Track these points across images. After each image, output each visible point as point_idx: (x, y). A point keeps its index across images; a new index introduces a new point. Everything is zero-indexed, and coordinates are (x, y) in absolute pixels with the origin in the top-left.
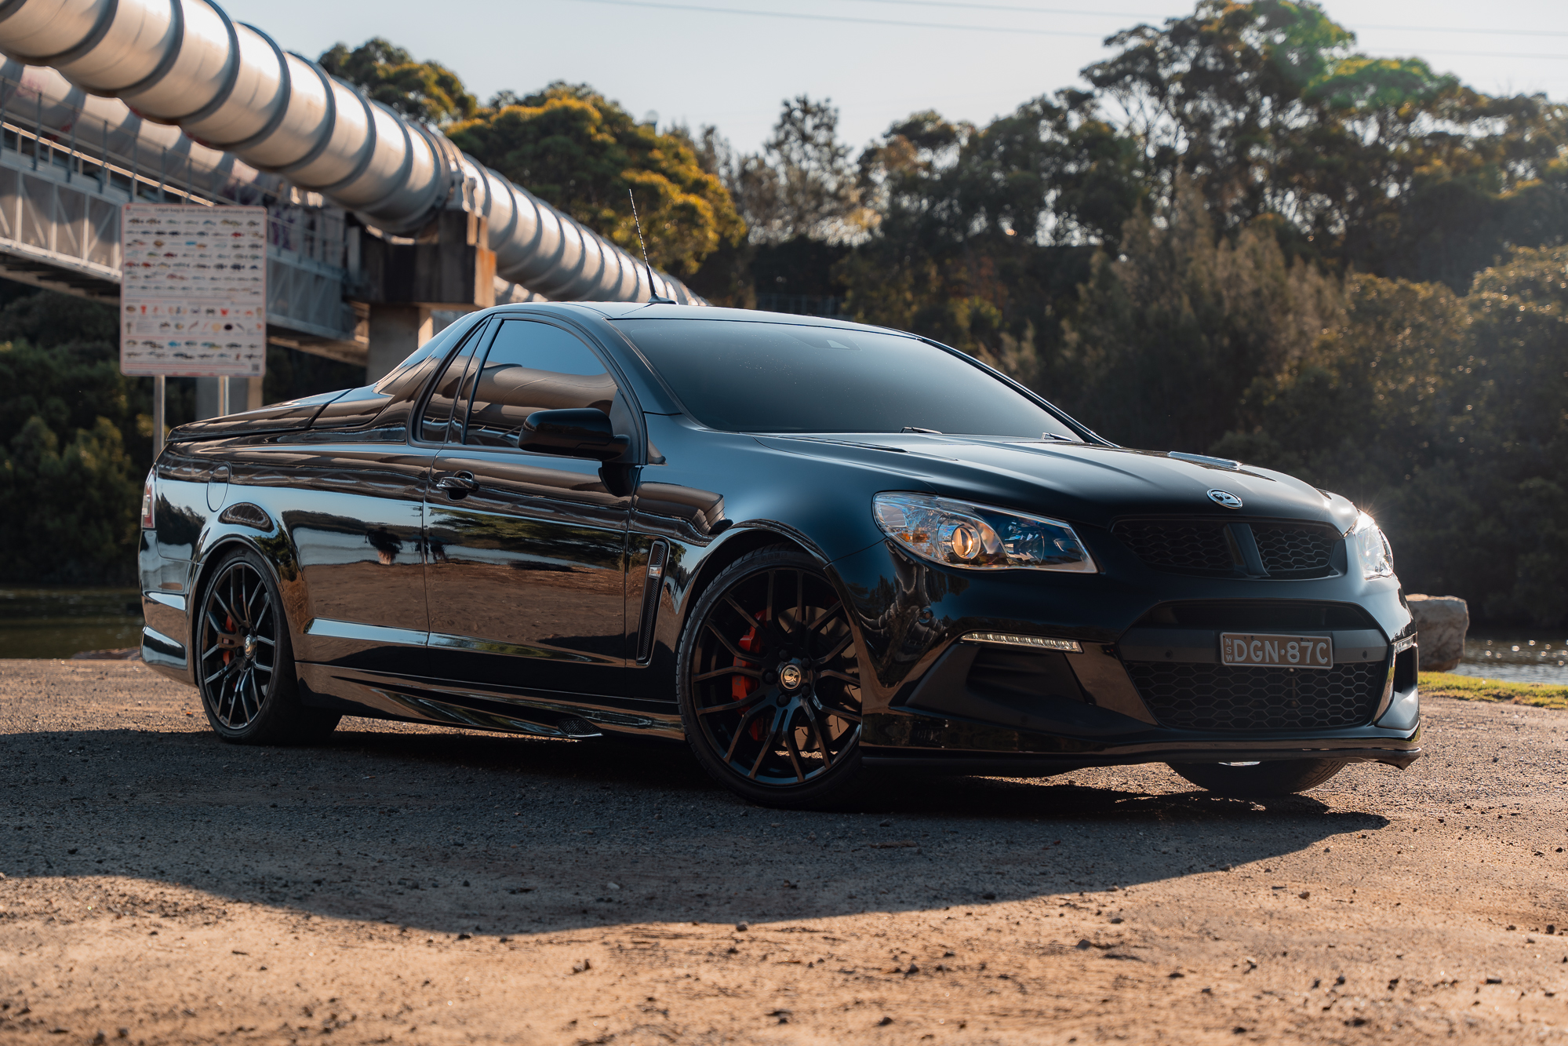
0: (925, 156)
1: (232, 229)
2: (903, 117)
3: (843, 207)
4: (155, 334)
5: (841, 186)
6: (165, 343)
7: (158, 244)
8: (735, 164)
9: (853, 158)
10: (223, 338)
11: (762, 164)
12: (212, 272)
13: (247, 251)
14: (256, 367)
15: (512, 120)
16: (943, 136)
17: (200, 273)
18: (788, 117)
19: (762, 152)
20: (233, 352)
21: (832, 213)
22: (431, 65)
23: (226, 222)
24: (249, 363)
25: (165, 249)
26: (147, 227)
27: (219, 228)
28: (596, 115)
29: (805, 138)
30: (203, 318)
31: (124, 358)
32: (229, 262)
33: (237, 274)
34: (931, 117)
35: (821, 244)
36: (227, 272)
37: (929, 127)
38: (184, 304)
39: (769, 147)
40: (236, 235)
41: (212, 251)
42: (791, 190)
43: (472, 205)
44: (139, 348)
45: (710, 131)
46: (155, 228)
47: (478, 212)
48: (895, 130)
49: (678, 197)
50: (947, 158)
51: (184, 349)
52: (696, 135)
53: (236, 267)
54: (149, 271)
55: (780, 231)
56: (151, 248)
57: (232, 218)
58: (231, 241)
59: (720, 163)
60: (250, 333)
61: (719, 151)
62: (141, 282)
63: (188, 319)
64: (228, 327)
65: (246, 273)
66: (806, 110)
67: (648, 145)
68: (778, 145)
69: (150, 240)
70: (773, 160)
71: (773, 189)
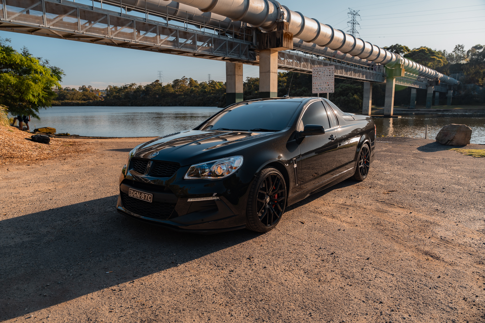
0: (478, 50)
1: (329, 70)
2: (474, 45)
3: (464, 58)
4: (317, 87)
5: (464, 56)
6: (319, 88)
7: (318, 73)
8: (448, 54)
9: (466, 52)
10: (328, 87)
11: (452, 54)
12: (326, 77)
13: (331, 73)
14: (333, 91)
15: (415, 51)
16: (481, 47)
17: (324, 77)
18: (456, 47)
19: (452, 52)
20: (329, 89)
21: (463, 60)
22: (405, 46)
24: (332, 90)
25: (319, 74)
26: (316, 70)
27: (327, 70)
28: (427, 50)
29: (459, 50)
30: (324, 84)
31: (313, 91)
32: (328, 75)
33: (330, 77)
34: (479, 45)
35: (461, 64)
36: (328, 76)
37: (478, 46)
38: (322, 82)
39: (453, 52)
41: (326, 73)
42: (456, 57)
43: (402, 63)
44: (315, 89)
45: (444, 50)
46: (317, 71)
47: (403, 64)
48: (473, 47)
49: (438, 59)
50: (481, 51)
51: (322, 89)
52: (442, 51)
53: (330, 76)
54: (316, 77)
55: (454, 63)
56: (317, 74)
57: (329, 68)
58: (329, 72)
59: (445, 54)
60: (332, 86)
61: (446, 53)
62: (315, 79)
63: (322, 84)
64: (328, 85)
65: (331, 76)
66: (459, 46)
67: (434, 53)
68: (454, 51)
69: (316, 72)
70: (454, 53)
71: (453, 57)
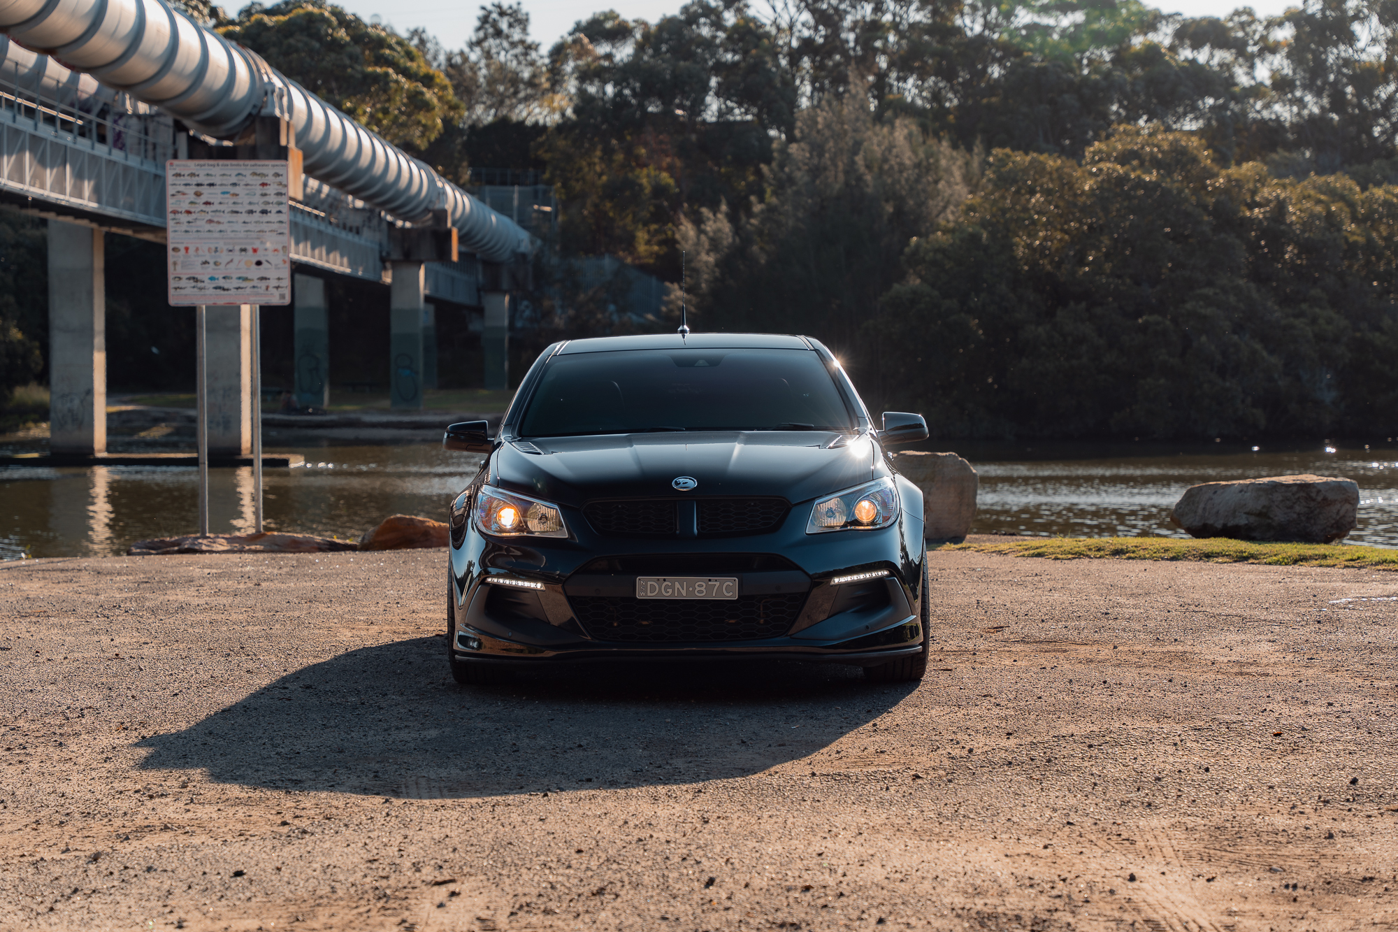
1: (259, 180)
4: (198, 271)
6: (206, 278)
7: (198, 194)
10: (255, 272)
12: (245, 217)
13: (272, 199)
14: (282, 296)
17: (234, 218)
20: (263, 284)
23: (254, 174)
24: (277, 293)
25: (204, 198)
26: (188, 180)
27: (249, 179)
30: (237, 256)
31: (171, 292)
32: (258, 208)
33: (265, 218)
36: (257, 216)
38: (221, 245)
40: (263, 184)
41: (244, 199)
44: (183, 283)
46: (195, 180)
51: (221, 283)
53: (264, 212)
54: (191, 218)
56: (192, 197)
57: (259, 170)
58: (259, 190)
60: (277, 267)
62: (184, 227)
63: (224, 258)
64: (259, 263)
65: (273, 217)
69: (191, 191)
